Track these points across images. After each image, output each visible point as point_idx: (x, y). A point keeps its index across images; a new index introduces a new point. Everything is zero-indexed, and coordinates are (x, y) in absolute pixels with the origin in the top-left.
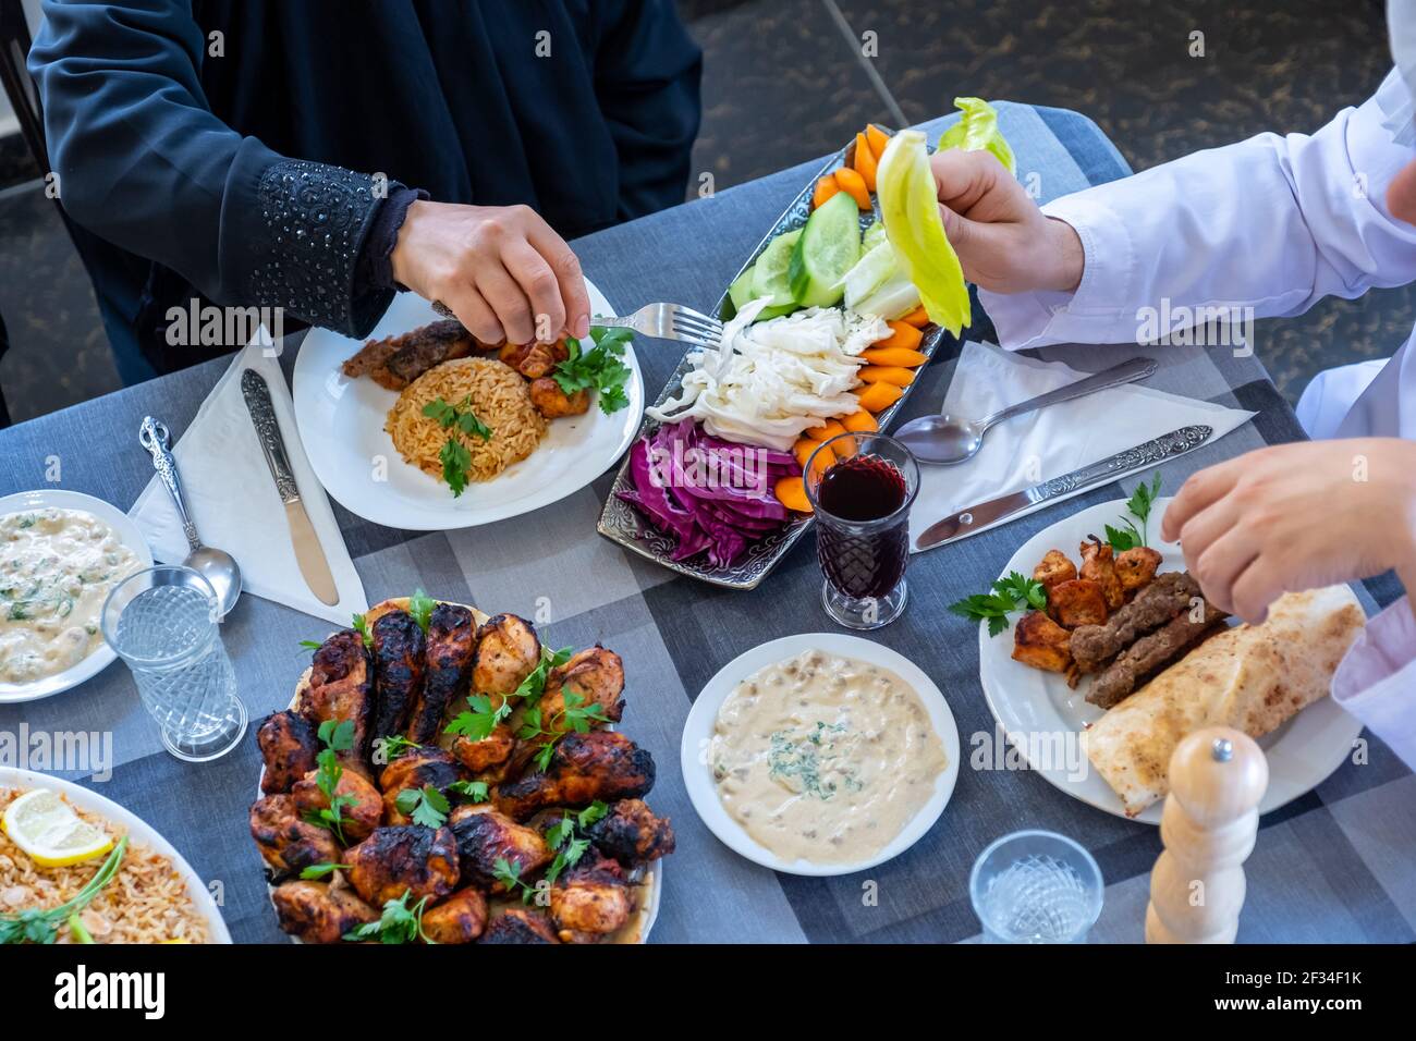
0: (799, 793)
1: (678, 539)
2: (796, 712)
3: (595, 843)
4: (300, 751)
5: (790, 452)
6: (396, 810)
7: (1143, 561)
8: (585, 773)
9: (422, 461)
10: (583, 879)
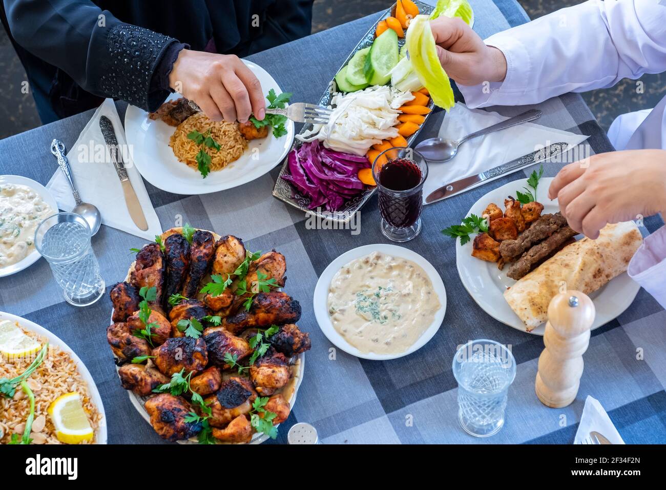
0: (370, 321)
1: (311, 199)
2: (368, 282)
3: (272, 345)
4: (130, 301)
5: (365, 156)
6: (177, 329)
7: (535, 208)
8: (268, 312)
9: (187, 161)
10: (267, 363)
